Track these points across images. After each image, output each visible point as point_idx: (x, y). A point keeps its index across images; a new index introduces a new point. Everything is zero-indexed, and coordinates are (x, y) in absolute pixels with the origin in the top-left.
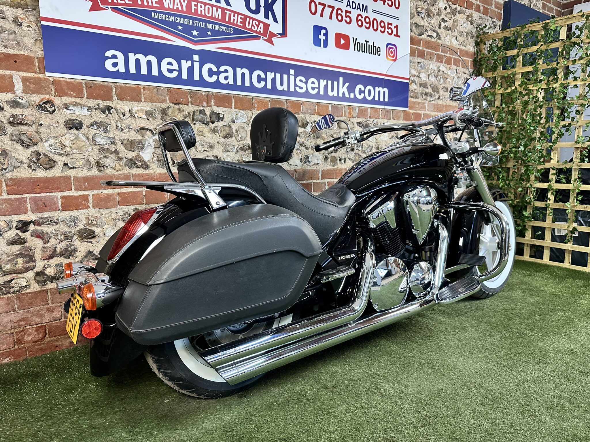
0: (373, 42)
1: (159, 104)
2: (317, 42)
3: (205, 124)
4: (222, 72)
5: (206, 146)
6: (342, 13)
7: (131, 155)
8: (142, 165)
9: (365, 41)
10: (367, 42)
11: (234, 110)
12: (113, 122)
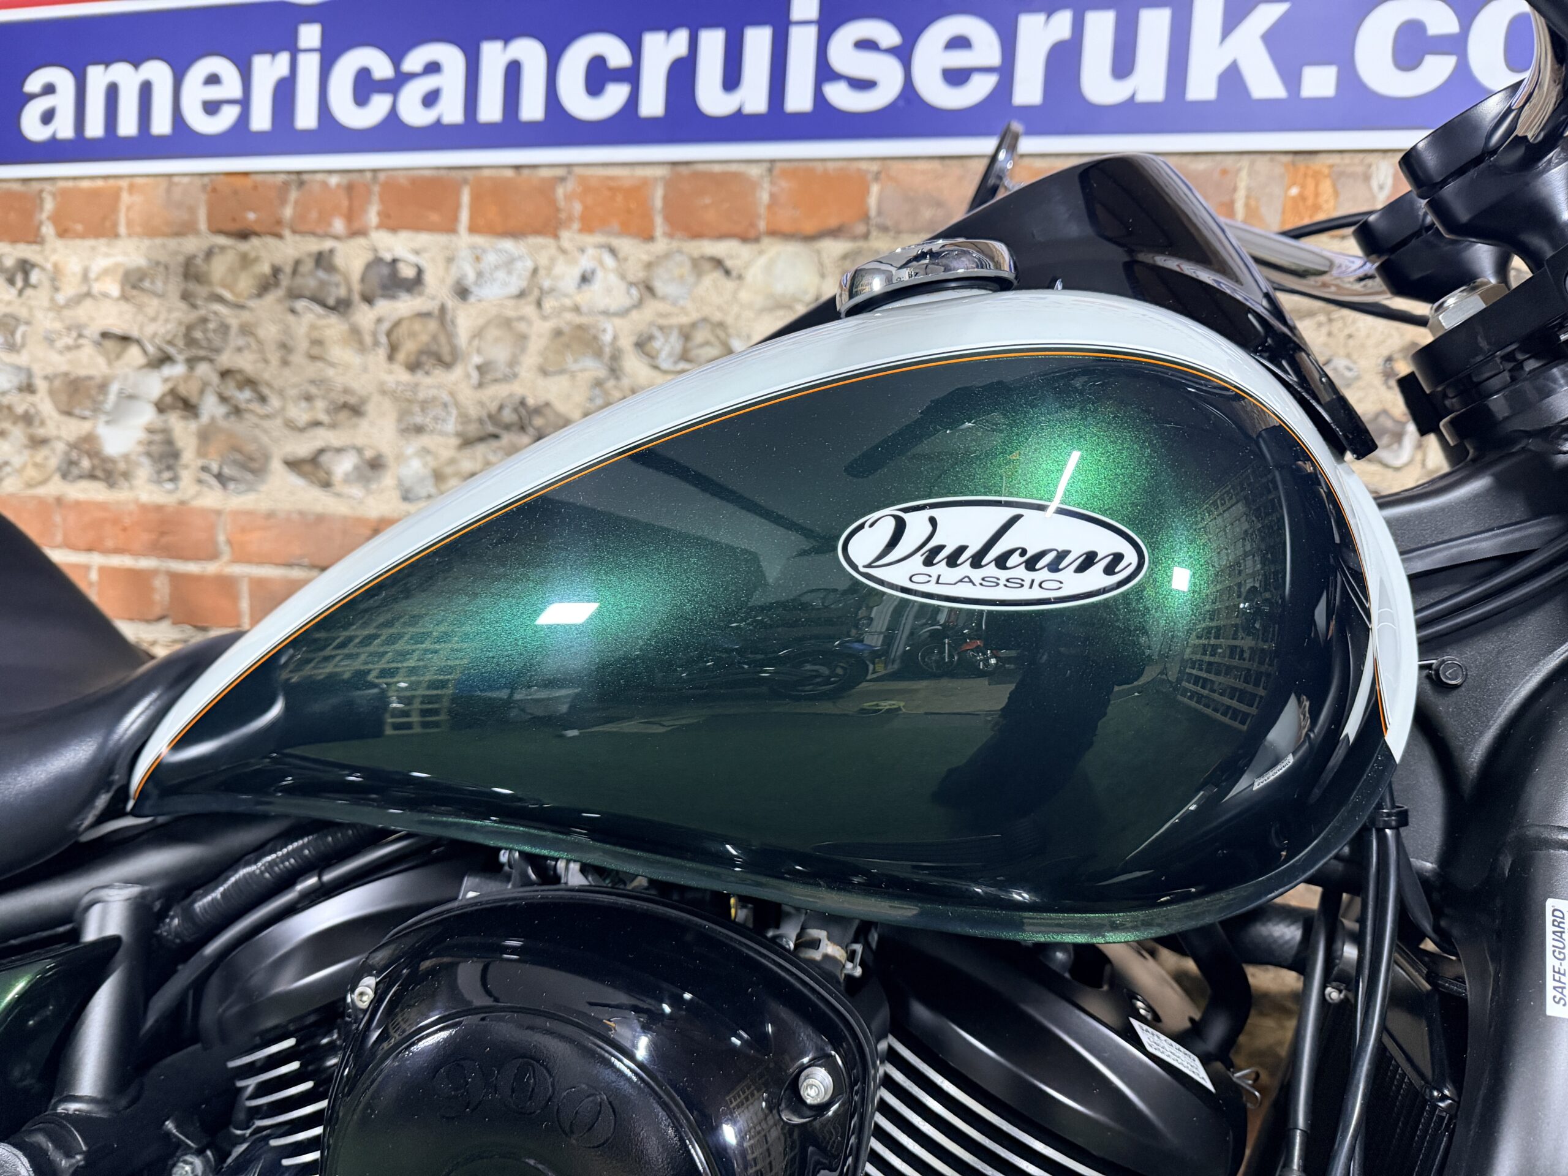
1: (172, 243)
3: (333, 309)
4: (412, 76)
5: (320, 404)
7: (73, 429)
8: (94, 468)
11: (464, 240)
12: (39, 315)
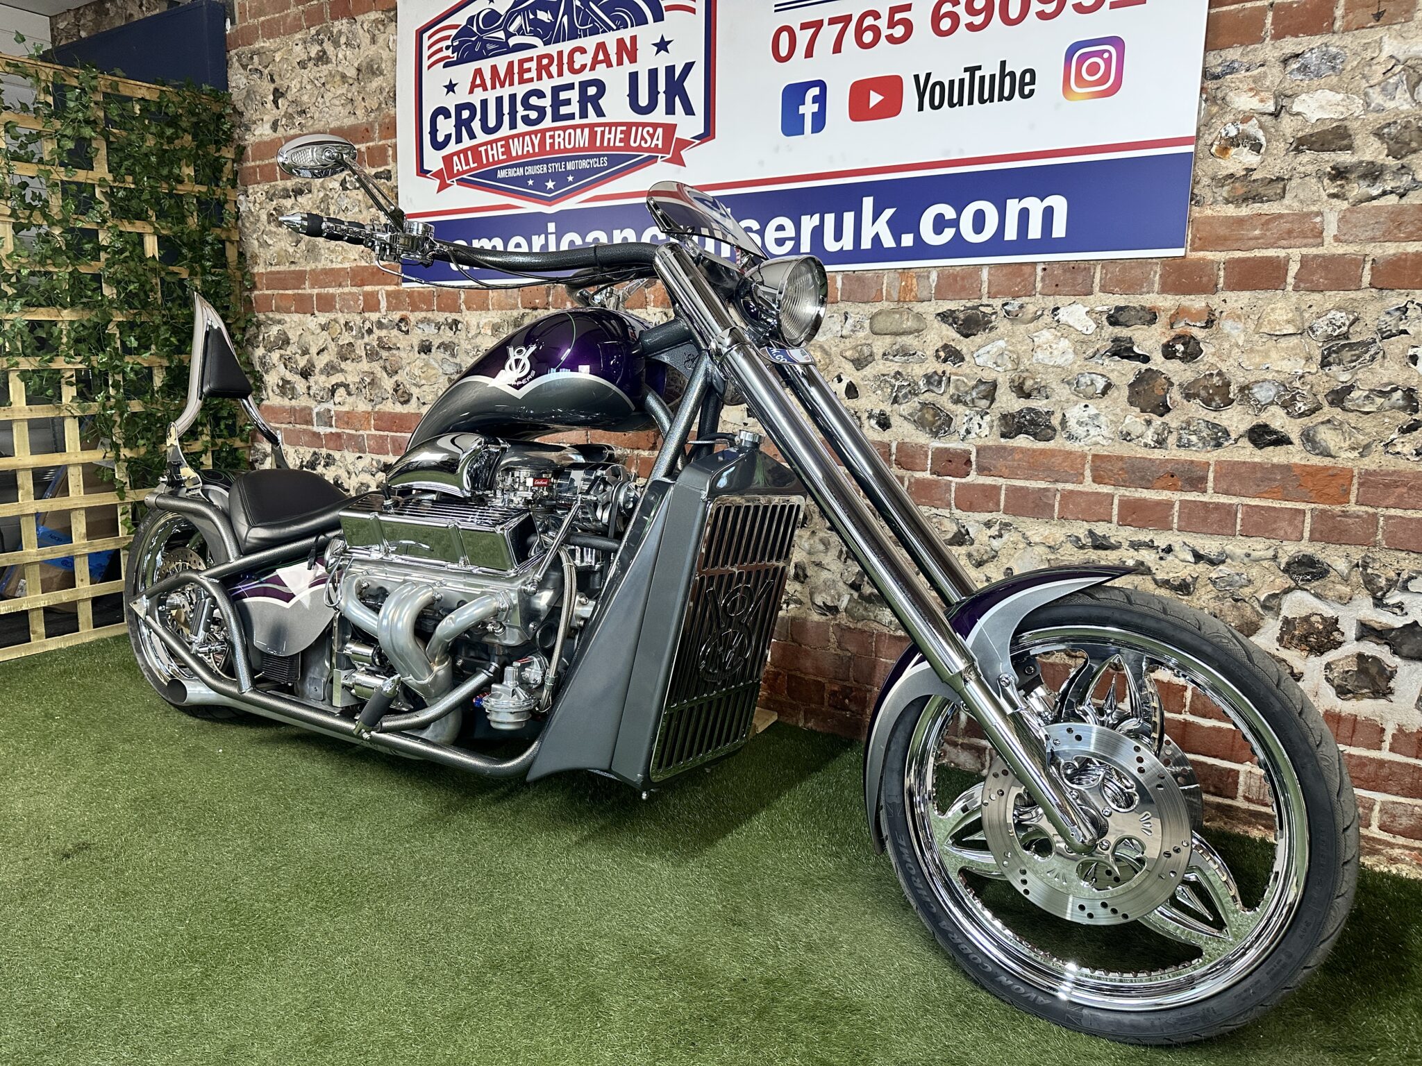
0: (1003, 64)
1: (509, 312)
2: (792, 125)
6: (877, 23)
9: (966, 70)
10: (972, 70)
12: (462, 342)
